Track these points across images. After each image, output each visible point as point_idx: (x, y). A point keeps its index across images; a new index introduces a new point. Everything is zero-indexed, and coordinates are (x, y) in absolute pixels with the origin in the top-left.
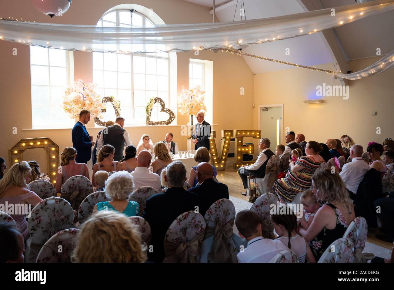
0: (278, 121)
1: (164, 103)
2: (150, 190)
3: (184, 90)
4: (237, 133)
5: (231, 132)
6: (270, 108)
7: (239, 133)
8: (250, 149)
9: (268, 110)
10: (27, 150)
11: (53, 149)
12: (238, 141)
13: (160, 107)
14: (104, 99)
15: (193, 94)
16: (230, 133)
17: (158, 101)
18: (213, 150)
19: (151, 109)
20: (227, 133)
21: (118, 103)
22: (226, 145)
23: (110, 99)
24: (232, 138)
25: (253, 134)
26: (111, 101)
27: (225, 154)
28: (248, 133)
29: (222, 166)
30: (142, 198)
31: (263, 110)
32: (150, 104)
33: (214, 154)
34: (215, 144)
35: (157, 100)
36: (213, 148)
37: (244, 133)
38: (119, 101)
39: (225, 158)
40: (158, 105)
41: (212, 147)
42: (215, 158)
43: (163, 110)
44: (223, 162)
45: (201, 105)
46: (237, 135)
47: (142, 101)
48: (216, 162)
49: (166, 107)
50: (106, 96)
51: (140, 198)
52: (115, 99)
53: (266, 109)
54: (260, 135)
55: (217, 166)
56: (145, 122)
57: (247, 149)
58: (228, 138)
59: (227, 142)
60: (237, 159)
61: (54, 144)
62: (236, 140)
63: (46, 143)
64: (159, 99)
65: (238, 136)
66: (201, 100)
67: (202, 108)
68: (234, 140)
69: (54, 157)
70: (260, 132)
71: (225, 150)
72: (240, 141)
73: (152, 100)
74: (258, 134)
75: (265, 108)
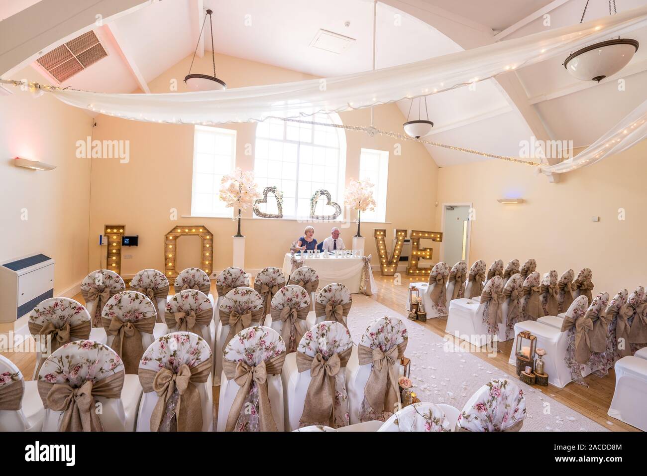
0: (466, 222)
1: (330, 196)
2: (249, 292)
3: (352, 182)
4: (412, 233)
5: (405, 231)
6: (456, 207)
7: (414, 234)
8: (428, 254)
9: (453, 209)
10: (182, 236)
11: (208, 237)
12: (413, 243)
13: (327, 201)
14: (266, 189)
15: (361, 187)
16: (403, 234)
17: (324, 194)
18: (383, 252)
19: (316, 202)
20: (399, 233)
21: (281, 194)
22: (398, 247)
23: (273, 190)
24: (406, 239)
25: (432, 236)
26: (273, 192)
27: (396, 257)
28: (426, 235)
29: (392, 270)
30: (240, 302)
31: (447, 209)
32: (315, 196)
33: (383, 256)
34: (385, 244)
35: (322, 193)
36: (382, 249)
37: (420, 235)
38: (282, 192)
39: (396, 262)
40: (324, 197)
41: (382, 247)
42: (384, 261)
43: (329, 203)
44: (394, 266)
45: (370, 199)
46: (412, 235)
47: (307, 193)
48: (385, 266)
49: (333, 200)
50: (268, 186)
51: (237, 301)
52: (279, 189)
53: (452, 208)
54: (441, 238)
55: (386, 270)
56: (309, 215)
57: (424, 253)
58: (401, 238)
59: (400, 243)
60: (411, 264)
61: (209, 232)
62: (411, 241)
63: (201, 230)
64: (325, 191)
65: (413, 237)
66: (370, 194)
67: (371, 203)
68: (408, 241)
69: (208, 246)
70: (441, 234)
71: (397, 252)
72: (415, 244)
73: (318, 192)
74: (439, 236)
75: (450, 206)
